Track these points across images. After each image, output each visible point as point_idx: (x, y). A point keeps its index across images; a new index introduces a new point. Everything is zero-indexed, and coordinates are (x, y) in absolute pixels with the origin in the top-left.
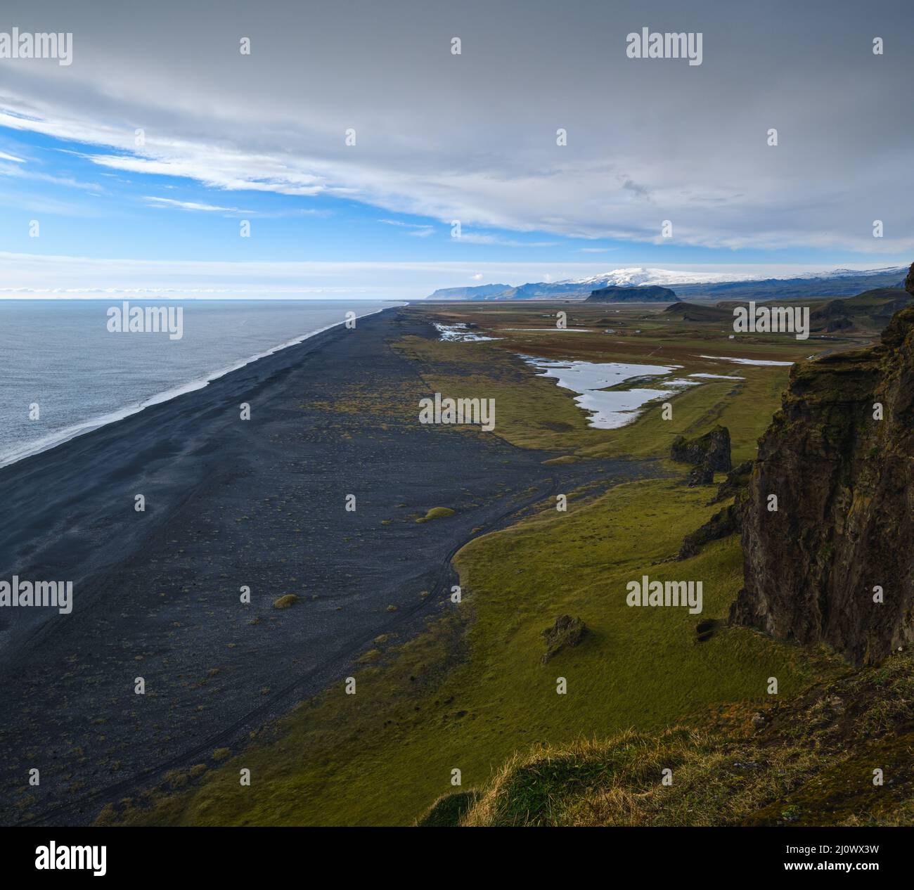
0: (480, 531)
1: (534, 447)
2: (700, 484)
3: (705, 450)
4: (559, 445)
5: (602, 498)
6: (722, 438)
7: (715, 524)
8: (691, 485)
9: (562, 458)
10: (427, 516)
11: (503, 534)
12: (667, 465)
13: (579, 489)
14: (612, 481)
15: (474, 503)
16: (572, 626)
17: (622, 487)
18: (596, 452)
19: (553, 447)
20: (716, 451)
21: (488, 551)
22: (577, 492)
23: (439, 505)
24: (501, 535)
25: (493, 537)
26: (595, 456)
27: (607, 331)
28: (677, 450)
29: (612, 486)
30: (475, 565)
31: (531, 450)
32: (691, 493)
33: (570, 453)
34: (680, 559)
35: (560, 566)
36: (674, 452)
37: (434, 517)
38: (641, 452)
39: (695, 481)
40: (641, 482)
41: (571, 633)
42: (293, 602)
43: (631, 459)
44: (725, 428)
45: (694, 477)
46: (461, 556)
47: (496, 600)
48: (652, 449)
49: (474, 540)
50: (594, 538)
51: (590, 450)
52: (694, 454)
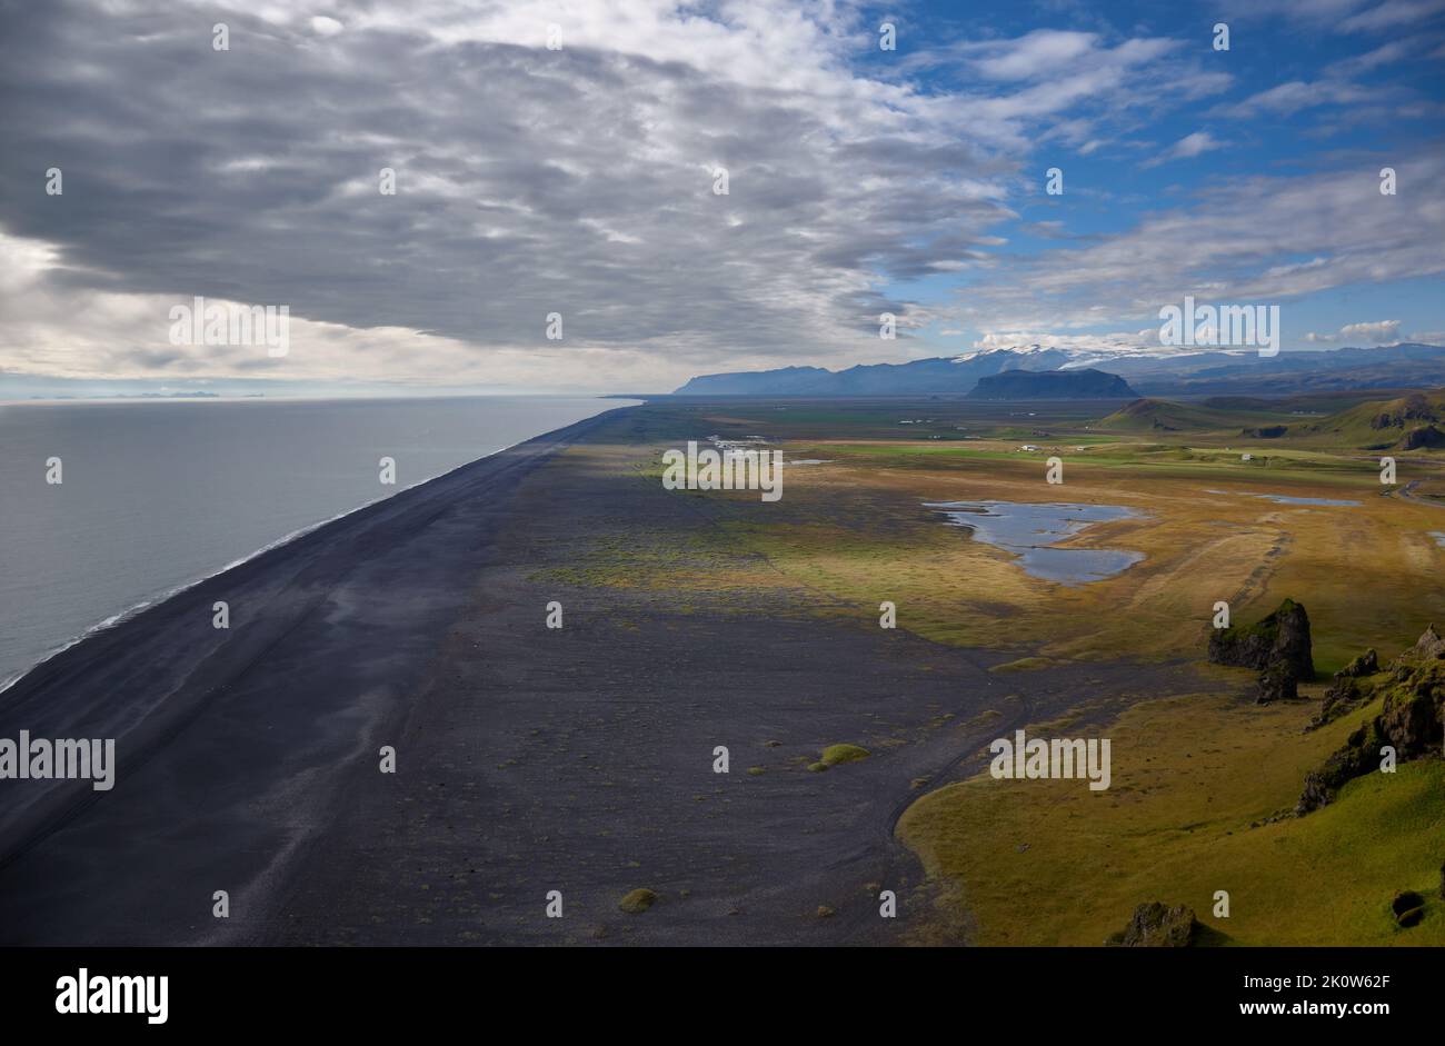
0: (926, 783)
1: (968, 643)
2: (1277, 699)
3: (1270, 643)
4: (1009, 640)
5: (1117, 726)
6: (1297, 622)
7: (1356, 750)
8: (1261, 701)
9: (1023, 661)
10: (824, 761)
11: (970, 786)
12: (1208, 672)
13: (1071, 712)
14: (1122, 699)
15: (897, 737)
16: (1171, 920)
17: (1142, 708)
18: (1079, 651)
19: (999, 643)
20: (1288, 644)
21: (955, 816)
22: (1069, 717)
23: (836, 741)
24: (966, 789)
25: (956, 793)
26: (1078, 656)
27: (1025, 447)
28: (1220, 644)
29: (1123, 707)
30: (941, 838)
31: (962, 648)
32: (1266, 714)
33: (1031, 652)
34: (1302, 814)
35: (1092, 836)
36: (1214, 648)
37: (838, 761)
38: (1153, 649)
39: (1268, 694)
40: (1172, 699)
41: (1173, 932)
42: (649, 900)
43: (1140, 661)
44: (1299, 605)
45: (1266, 688)
46: (912, 825)
47: (1001, 895)
48: (1173, 645)
49: (922, 798)
50: (1132, 789)
51: (1064, 648)
52: (1250, 650)
